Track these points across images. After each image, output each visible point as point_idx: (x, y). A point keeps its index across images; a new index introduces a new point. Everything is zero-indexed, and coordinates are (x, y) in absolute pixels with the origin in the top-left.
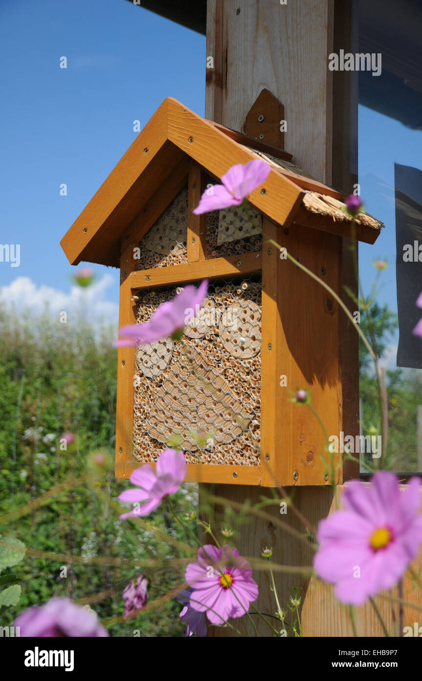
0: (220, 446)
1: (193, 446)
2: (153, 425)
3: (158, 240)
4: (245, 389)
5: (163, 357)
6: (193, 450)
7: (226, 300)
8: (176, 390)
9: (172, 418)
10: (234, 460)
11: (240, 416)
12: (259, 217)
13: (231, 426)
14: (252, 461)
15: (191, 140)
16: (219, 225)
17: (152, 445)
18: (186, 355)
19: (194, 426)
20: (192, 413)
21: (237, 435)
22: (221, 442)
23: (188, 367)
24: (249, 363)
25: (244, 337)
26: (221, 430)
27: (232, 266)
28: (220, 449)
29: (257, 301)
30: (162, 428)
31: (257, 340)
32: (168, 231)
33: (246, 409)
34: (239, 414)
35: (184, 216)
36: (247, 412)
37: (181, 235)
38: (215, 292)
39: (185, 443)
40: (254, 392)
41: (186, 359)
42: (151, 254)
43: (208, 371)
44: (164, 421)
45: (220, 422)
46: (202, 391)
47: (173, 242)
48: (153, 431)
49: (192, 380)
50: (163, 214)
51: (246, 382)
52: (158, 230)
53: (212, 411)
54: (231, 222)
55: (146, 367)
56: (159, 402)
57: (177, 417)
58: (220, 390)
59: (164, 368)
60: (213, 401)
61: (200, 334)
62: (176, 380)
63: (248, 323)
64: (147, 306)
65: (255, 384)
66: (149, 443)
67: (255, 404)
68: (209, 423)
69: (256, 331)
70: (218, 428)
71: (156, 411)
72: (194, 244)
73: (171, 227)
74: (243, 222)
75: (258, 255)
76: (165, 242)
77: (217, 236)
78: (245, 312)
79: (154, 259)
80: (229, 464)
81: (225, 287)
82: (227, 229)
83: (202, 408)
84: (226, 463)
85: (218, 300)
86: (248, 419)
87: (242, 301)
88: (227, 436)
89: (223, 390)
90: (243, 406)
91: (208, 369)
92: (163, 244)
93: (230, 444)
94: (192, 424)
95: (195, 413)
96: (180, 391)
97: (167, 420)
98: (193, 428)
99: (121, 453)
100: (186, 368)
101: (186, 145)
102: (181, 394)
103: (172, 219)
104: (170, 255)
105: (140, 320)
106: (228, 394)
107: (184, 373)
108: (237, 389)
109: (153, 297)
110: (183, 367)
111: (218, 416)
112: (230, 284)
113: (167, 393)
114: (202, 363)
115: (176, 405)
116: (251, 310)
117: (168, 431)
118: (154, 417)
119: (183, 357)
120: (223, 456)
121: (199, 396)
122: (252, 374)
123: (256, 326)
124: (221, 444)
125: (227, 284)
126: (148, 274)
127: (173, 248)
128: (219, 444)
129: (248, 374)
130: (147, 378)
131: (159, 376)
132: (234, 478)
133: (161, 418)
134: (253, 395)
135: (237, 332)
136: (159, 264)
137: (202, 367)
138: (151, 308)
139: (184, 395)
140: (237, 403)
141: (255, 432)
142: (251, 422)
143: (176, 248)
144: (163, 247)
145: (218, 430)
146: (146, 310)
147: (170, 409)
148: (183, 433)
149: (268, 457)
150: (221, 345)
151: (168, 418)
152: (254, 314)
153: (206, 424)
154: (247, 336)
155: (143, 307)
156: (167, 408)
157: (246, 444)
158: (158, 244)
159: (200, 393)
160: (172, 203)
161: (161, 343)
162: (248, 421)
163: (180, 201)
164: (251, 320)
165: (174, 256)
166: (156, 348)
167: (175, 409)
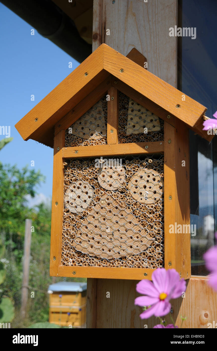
0: (130, 256)
1: (110, 256)
2: (78, 243)
3: (81, 129)
4: (149, 222)
5: (85, 201)
6: (109, 259)
7: (134, 168)
8: (97, 221)
9: (93, 239)
10: (141, 265)
11: (145, 239)
12: (158, 121)
13: (139, 244)
14: (155, 266)
15: (122, 71)
16: (128, 123)
17: (76, 255)
18: (105, 200)
19: (110, 244)
20: (109, 236)
21: (143, 250)
22: (131, 254)
23: (106, 208)
24: (152, 207)
25: (148, 191)
26: (131, 247)
27: (141, 148)
28: (130, 258)
29: (158, 170)
30: (85, 245)
31: (158, 193)
32: (88, 125)
33: (150, 234)
34: (145, 237)
35: (101, 116)
36: (151, 236)
37: (99, 128)
38: (126, 164)
39: (104, 254)
40: (156, 224)
41: (105, 203)
42: (75, 137)
43: (122, 211)
44: (87, 240)
45: (130, 242)
46: (117, 222)
47: (92, 131)
48: (78, 246)
49: (108, 216)
50: (85, 114)
51: (149, 218)
52: (80, 123)
53: (124, 235)
54: (137, 122)
55: (72, 207)
56: (83, 229)
57: (97, 238)
58: (130, 223)
59: (86, 208)
60: (125, 229)
61: (114, 188)
62: (96, 216)
63: (151, 183)
64: (72, 169)
65: (156, 220)
66: (75, 254)
67: (156, 232)
68: (122, 242)
69: (157, 188)
70: (129, 245)
71: (81, 234)
72: (112, 133)
73: (91, 122)
74: (146, 123)
75: (161, 143)
76: (86, 130)
77: (126, 130)
78: (149, 176)
79: (78, 141)
80: (137, 268)
81: (133, 160)
82: (134, 126)
83: (117, 233)
84: (135, 267)
85: (128, 168)
86: (152, 240)
87: (146, 169)
88: (136, 250)
89: (133, 222)
90: (147, 232)
91: (122, 209)
92: (84, 132)
93: (137, 255)
94: (109, 243)
95: (111, 236)
96: (99, 222)
97: (89, 240)
98: (109, 245)
99: (54, 260)
100: (105, 208)
101: (118, 74)
102: (101, 224)
103: (92, 117)
104: (90, 139)
105: (67, 177)
106: (137, 225)
107: (103, 211)
108: (142, 222)
109: (78, 164)
110: (102, 208)
111: (128, 238)
112: (137, 159)
113: (89, 223)
114: (117, 205)
115: (96, 231)
116: (153, 175)
117: (90, 247)
118: (79, 237)
119: (102, 201)
120: (133, 262)
121: (115, 225)
122: (154, 213)
123: (157, 185)
124: (131, 255)
125: (135, 159)
126: (76, 150)
127: (92, 135)
128: (129, 255)
129: (150, 213)
130: (72, 213)
131: (82, 213)
132: (145, 276)
133: (85, 238)
134: (155, 226)
135: (142, 188)
136: (82, 144)
137: (117, 208)
138: (75, 170)
139: (103, 225)
140: (143, 230)
141: (156, 249)
142: (153, 242)
143: (94, 135)
144: (84, 134)
145: (129, 246)
146: (72, 171)
147: (92, 233)
148: (102, 248)
149: (170, 263)
150: (130, 195)
151: (90, 238)
152: (155, 178)
153: (120, 243)
154: (150, 191)
155: (69, 169)
156: (89, 232)
157: (150, 255)
158: (81, 132)
159: (115, 224)
160: (92, 108)
161: (84, 192)
162: (152, 242)
163: (98, 107)
164: (153, 181)
165: (93, 140)
166: (80, 195)
167: (96, 233)
